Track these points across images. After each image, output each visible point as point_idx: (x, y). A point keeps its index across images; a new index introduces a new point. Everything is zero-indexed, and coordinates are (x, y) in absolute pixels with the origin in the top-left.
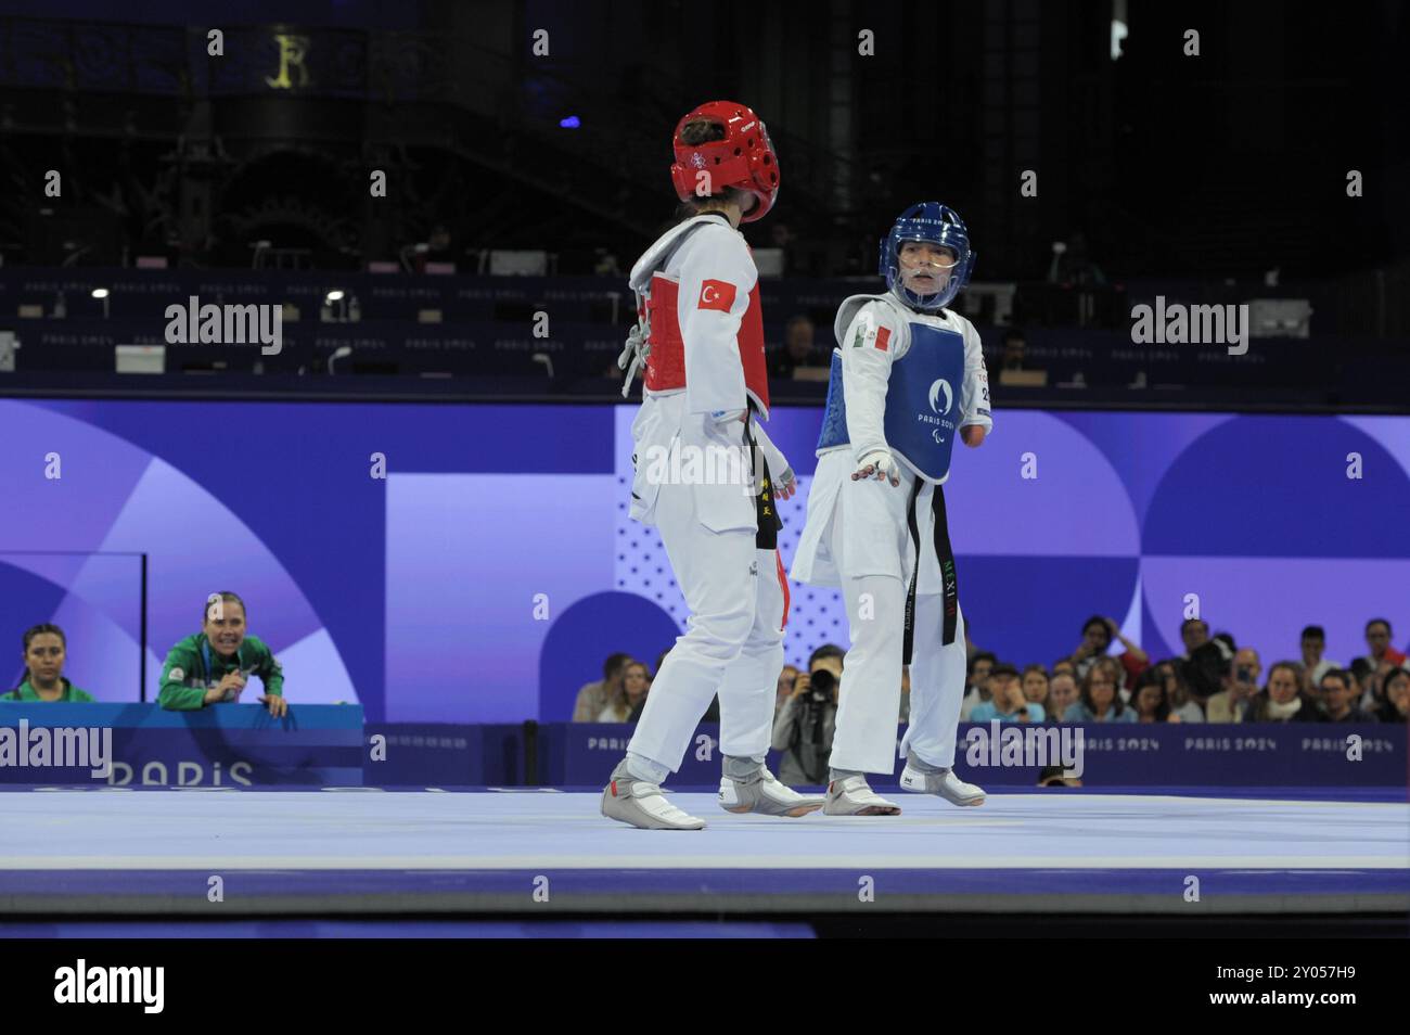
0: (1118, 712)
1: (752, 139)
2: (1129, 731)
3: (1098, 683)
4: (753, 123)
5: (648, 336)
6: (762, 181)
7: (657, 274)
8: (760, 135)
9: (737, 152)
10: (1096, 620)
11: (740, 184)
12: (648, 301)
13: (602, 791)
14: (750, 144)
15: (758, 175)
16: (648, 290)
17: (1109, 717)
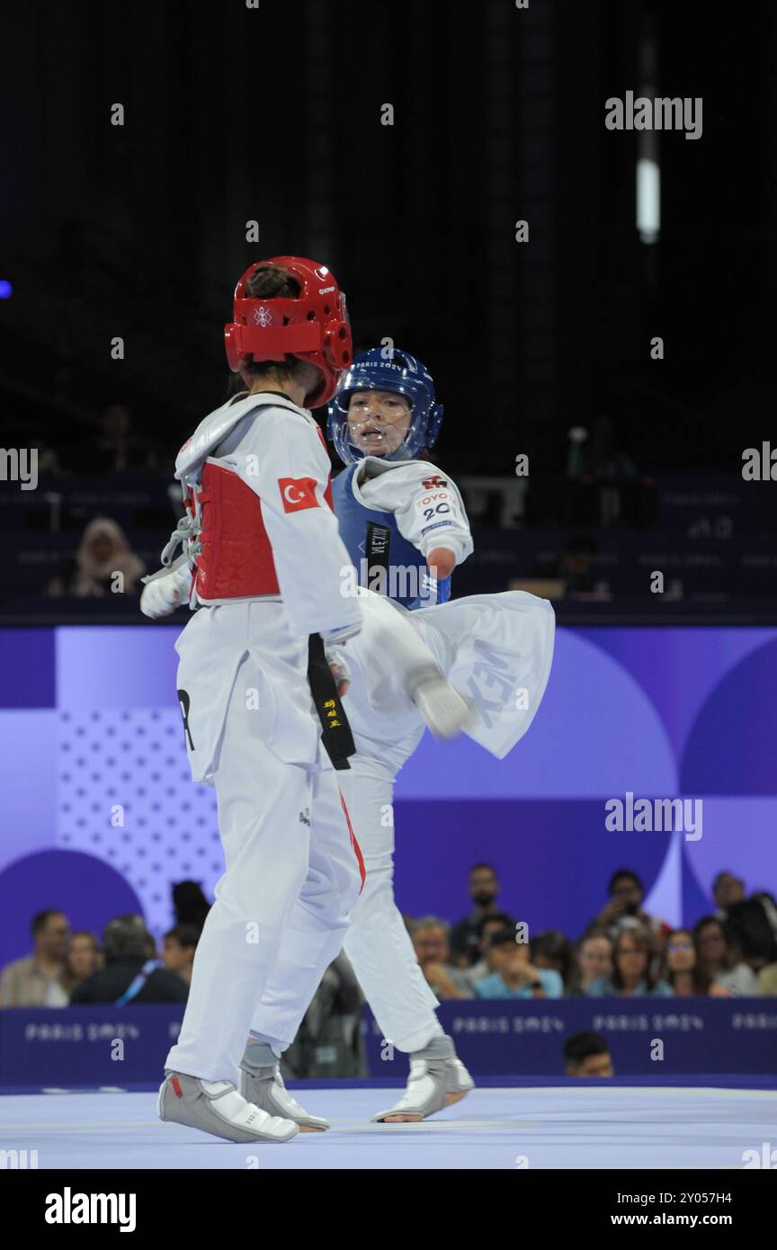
0: (651, 985)
1: (328, 307)
2: (667, 1007)
3: (627, 951)
4: (332, 289)
5: (199, 533)
6: (334, 360)
7: (211, 460)
8: (338, 303)
9: (310, 317)
10: (621, 874)
11: (308, 354)
12: (199, 495)
13: (157, 1090)
14: (327, 310)
15: (332, 350)
16: (198, 483)
17: (639, 991)
